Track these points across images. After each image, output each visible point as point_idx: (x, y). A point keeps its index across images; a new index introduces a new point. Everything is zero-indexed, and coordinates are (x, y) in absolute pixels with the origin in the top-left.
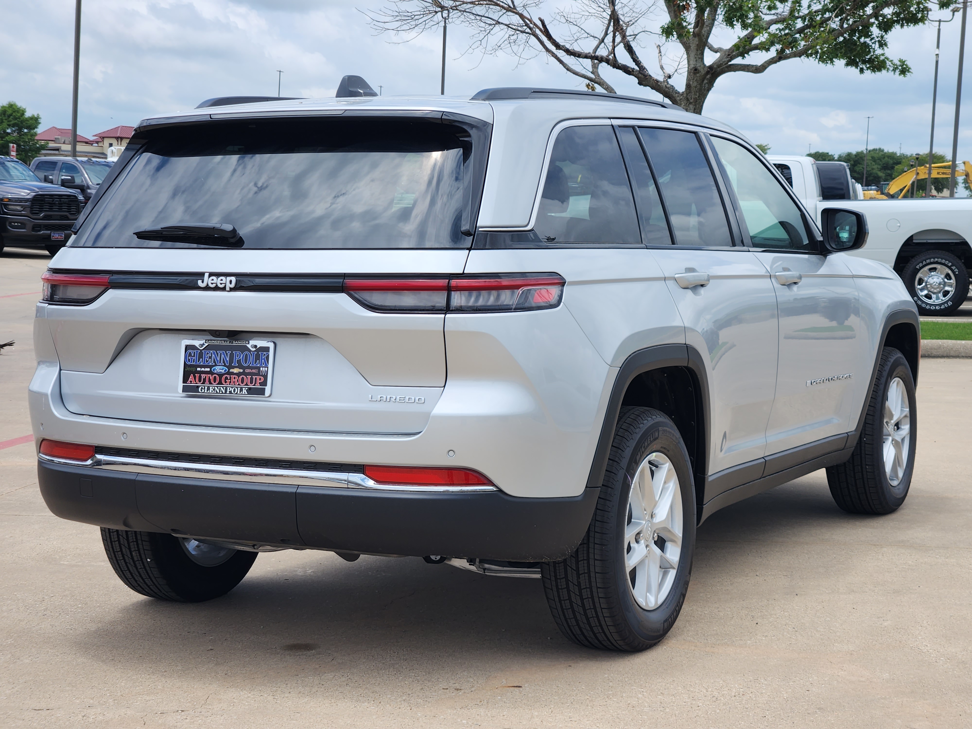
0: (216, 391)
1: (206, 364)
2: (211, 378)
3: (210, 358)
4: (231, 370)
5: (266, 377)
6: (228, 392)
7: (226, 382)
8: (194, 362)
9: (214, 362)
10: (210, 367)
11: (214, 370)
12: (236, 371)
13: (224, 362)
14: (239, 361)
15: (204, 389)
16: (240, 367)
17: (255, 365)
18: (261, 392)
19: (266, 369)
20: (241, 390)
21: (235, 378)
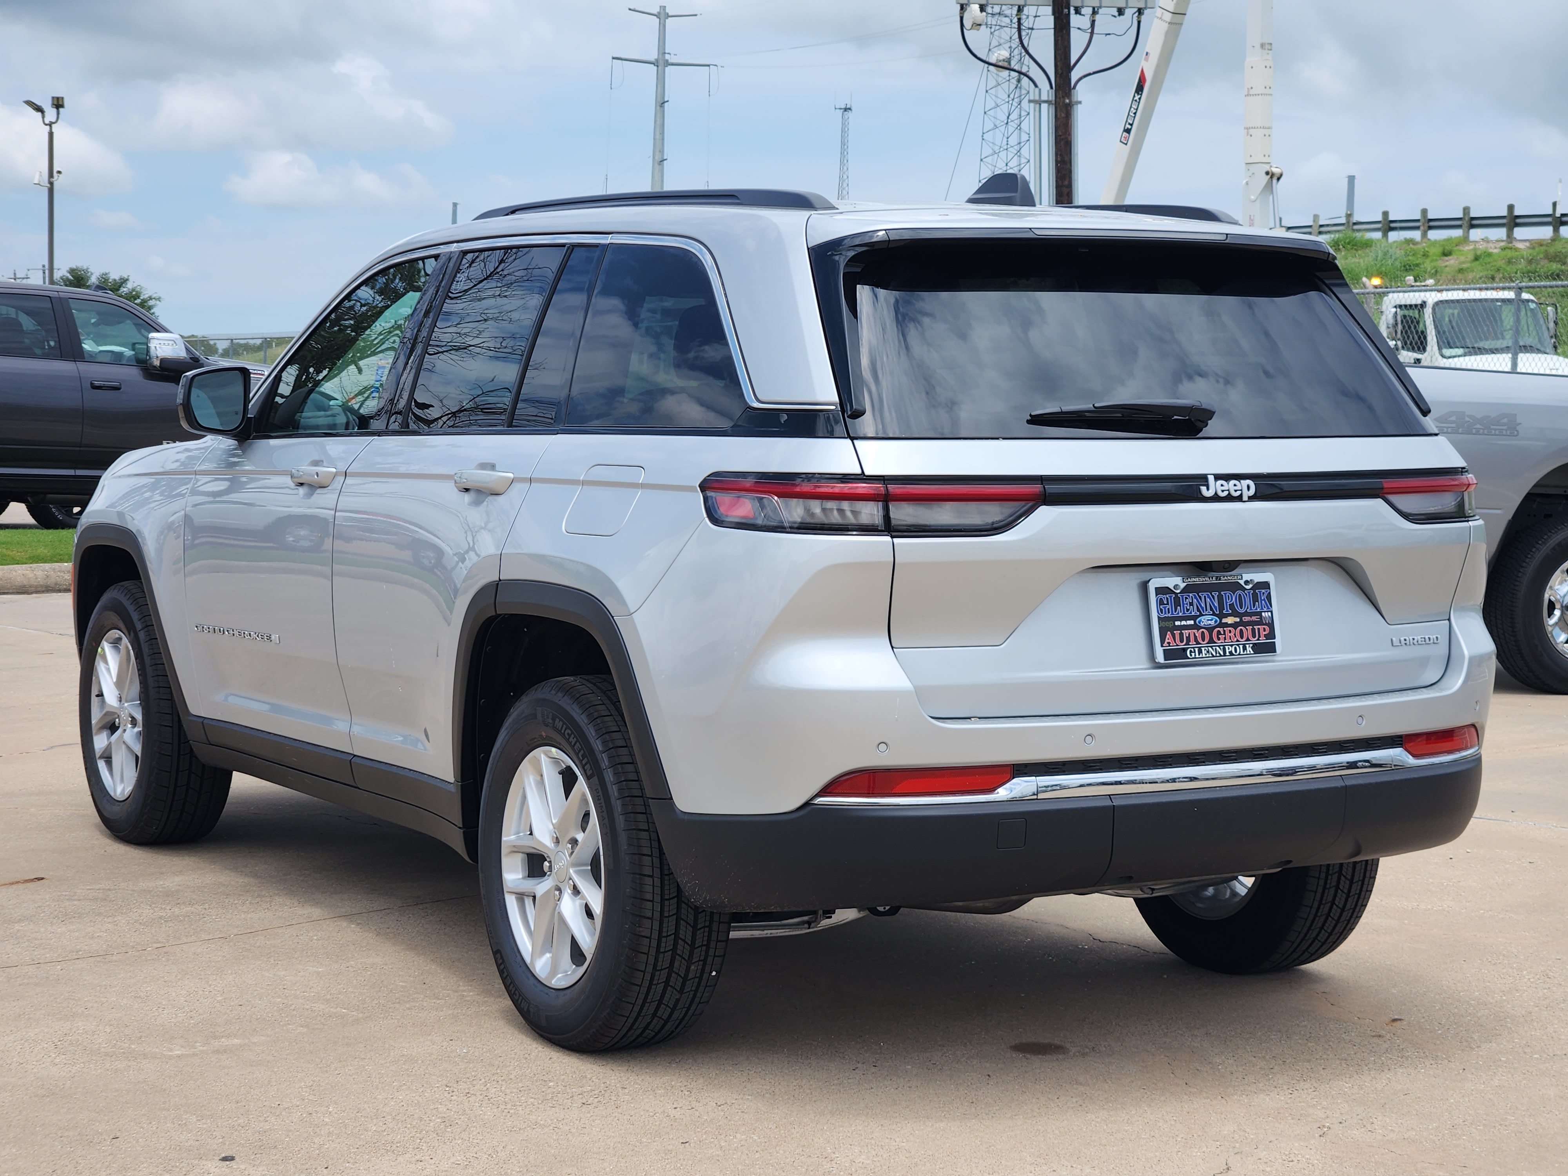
0: (1212, 654)
1: (1187, 614)
2: (1197, 635)
3: (1191, 604)
4: (1224, 621)
5: (1271, 625)
6: (1228, 654)
7: (1219, 639)
8: (1169, 613)
9: (1198, 610)
10: (1194, 618)
11: (1199, 623)
12: (1230, 620)
13: (1211, 609)
14: (1232, 606)
15: (1195, 652)
16: (1235, 614)
17: (1254, 610)
18: (1270, 648)
19: (1270, 614)
20: (1245, 649)
21: (1230, 631)
